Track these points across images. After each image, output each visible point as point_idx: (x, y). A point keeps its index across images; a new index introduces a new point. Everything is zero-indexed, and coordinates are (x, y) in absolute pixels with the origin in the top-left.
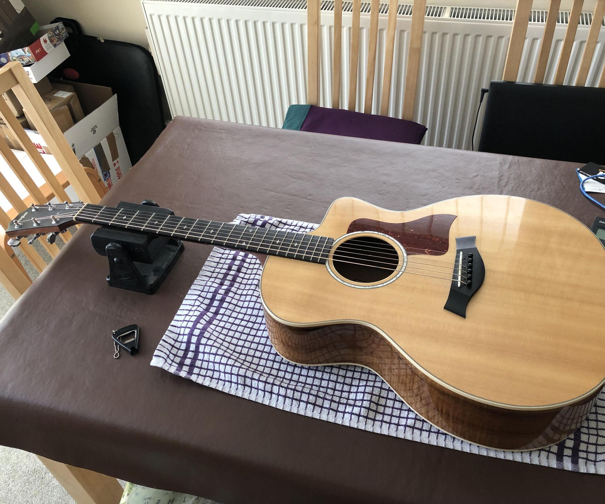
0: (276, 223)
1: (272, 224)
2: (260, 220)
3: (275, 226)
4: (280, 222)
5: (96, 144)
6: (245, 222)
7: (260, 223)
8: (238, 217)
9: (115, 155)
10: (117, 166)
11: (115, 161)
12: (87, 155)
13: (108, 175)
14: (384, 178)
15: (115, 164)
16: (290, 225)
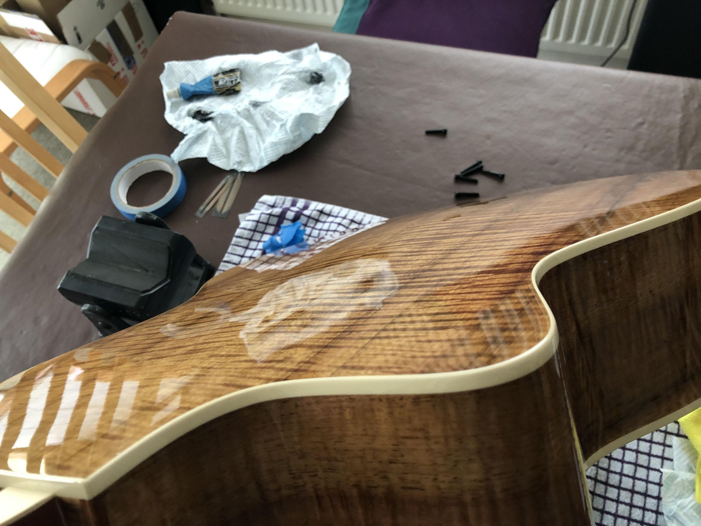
0: (315, 214)
1: (309, 217)
2: (291, 211)
3: (313, 219)
4: (321, 212)
5: (108, 21)
6: (267, 214)
7: (290, 215)
8: (257, 205)
9: (137, 34)
10: (143, 47)
11: (139, 42)
12: (98, 39)
13: (132, 61)
14: (489, 128)
15: (139, 46)
16: (336, 217)
